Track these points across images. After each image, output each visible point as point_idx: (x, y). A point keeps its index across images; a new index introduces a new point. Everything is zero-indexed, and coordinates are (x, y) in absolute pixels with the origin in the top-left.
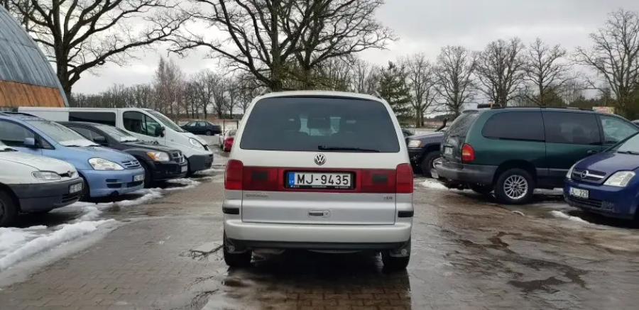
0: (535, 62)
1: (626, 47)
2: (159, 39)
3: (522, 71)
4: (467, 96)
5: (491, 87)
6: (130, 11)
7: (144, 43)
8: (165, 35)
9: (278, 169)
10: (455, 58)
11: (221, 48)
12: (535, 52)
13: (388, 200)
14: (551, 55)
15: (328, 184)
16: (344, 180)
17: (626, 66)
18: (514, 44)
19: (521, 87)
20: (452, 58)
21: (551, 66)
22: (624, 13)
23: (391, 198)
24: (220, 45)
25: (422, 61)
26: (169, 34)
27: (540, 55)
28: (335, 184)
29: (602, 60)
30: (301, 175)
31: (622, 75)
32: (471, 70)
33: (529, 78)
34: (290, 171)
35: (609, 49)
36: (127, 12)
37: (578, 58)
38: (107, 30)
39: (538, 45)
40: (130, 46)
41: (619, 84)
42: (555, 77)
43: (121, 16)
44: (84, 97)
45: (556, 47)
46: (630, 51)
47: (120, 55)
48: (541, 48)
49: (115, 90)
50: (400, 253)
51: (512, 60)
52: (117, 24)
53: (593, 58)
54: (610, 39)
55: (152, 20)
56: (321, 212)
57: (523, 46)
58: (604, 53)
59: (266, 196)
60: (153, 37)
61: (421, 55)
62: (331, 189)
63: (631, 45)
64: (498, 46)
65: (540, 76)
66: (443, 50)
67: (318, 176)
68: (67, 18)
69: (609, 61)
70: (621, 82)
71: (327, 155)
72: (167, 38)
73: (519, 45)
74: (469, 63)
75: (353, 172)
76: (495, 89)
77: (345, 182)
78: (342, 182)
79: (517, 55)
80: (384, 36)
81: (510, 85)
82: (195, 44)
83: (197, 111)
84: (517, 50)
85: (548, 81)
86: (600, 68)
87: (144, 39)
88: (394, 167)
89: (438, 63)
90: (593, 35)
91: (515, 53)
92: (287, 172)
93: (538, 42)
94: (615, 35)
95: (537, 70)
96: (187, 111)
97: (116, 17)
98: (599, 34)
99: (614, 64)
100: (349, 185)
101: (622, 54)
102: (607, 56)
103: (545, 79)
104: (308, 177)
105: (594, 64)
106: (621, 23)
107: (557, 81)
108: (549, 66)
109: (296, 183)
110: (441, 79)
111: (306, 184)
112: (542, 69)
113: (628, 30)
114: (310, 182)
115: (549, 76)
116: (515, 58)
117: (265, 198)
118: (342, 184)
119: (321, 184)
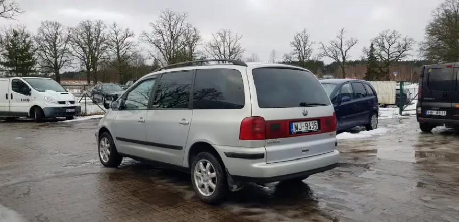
0: (114, 39)
1: (172, 34)
3: (105, 45)
4: (66, 61)
5: (83, 55)
10: (53, 31)
12: (113, 32)
14: (124, 34)
15: (309, 129)
17: (172, 46)
18: (99, 25)
19: (104, 55)
20: (50, 31)
21: (125, 43)
22: (170, 12)
25: (24, 31)
27: (116, 34)
28: (311, 129)
29: (158, 41)
30: (296, 124)
31: (170, 52)
32: (66, 42)
33: (110, 50)
35: (162, 34)
37: (144, 38)
39: (115, 27)
41: (168, 56)
42: (128, 50)
45: (127, 30)
46: (174, 37)
48: (117, 29)
51: (98, 36)
53: (153, 39)
54: (162, 28)
56: (307, 149)
57: (105, 27)
58: (159, 37)
59: (279, 142)
61: (23, 26)
62: (310, 132)
63: (174, 33)
64: (87, 25)
65: (118, 48)
66: (42, 24)
67: (304, 124)
69: (162, 42)
70: (170, 55)
71: (307, 109)
73: (102, 26)
74: (64, 36)
75: (319, 120)
76: (85, 56)
79: (101, 33)
80: (10, 8)
81: (98, 54)
84: (101, 29)
85: (123, 53)
86: (157, 46)
89: (39, 34)
90: (151, 24)
91: (100, 31)
93: (115, 25)
94: (165, 26)
95: (115, 45)
98: (155, 24)
99: (165, 44)
101: (170, 39)
102: (161, 38)
103: (121, 51)
104: (299, 124)
105: (154, 43)
106: (168, 18)
107: (130, 53)
108: (123, 42)
109: (294, 131)
110: (42, 46)
111: (299, 130)
112: (118, 44)
113: (173, 24)
115: (123, 49)
116: (100, 35)
117: (279, 143)
118: (314, 129)
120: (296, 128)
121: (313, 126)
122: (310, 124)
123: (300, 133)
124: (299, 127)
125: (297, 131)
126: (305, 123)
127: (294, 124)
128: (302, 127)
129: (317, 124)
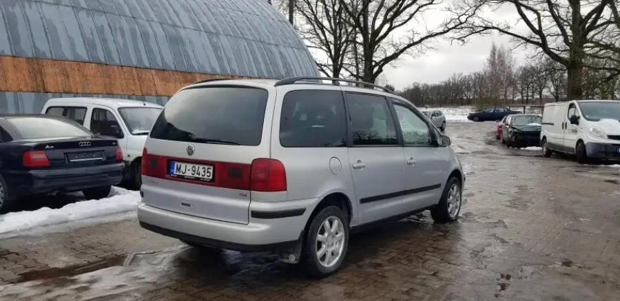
2: (454, 28)
6: (426, 5)
7: (441, 33)
8: (461, 23)
9: (164, 157)
11: (510, 31)
13: (243, 197)
15: (196, 176)
16: (208, 172)
23: (246, 195)
24: (509, 27)
26: (465, 22)
28: (201, 176)
30: (179, 164)
34: (172, 160)
36: (422, 6)
38: (405, 25)
40: (427, 37)
43: (417, 10)
44: (428, 86)
47: (418, 46)
49: (454, 79)
50: (288, 258)
52: (413, 18)
55: (449, 10)
60: (450, 26)
62: (197, 181)
67: (190, 166)
68: (375, 19)
72: (463, 25)
77: (208, 174)
78: (206, 174)
82: (481, 29)
83: (533, 96)
87: (441, 30)
88: (249, 162)
92: (170, 161)
96: (523, 97)
97: (412, 12)
100: (211, 178)
104: (183, 166)
109: (175, 173)
111: (181, 174)
114: (184, 171)
118: (206, 177)
119: (191, 175)
120: (179, 169)
121: (205, 173)
122: (201, 169)
123: (181, 178)
124: (183, 169)
125: (178, 174)
126: (192, 165)
127: (176, 164)
128: (187, 170)
129: (211, 171)
